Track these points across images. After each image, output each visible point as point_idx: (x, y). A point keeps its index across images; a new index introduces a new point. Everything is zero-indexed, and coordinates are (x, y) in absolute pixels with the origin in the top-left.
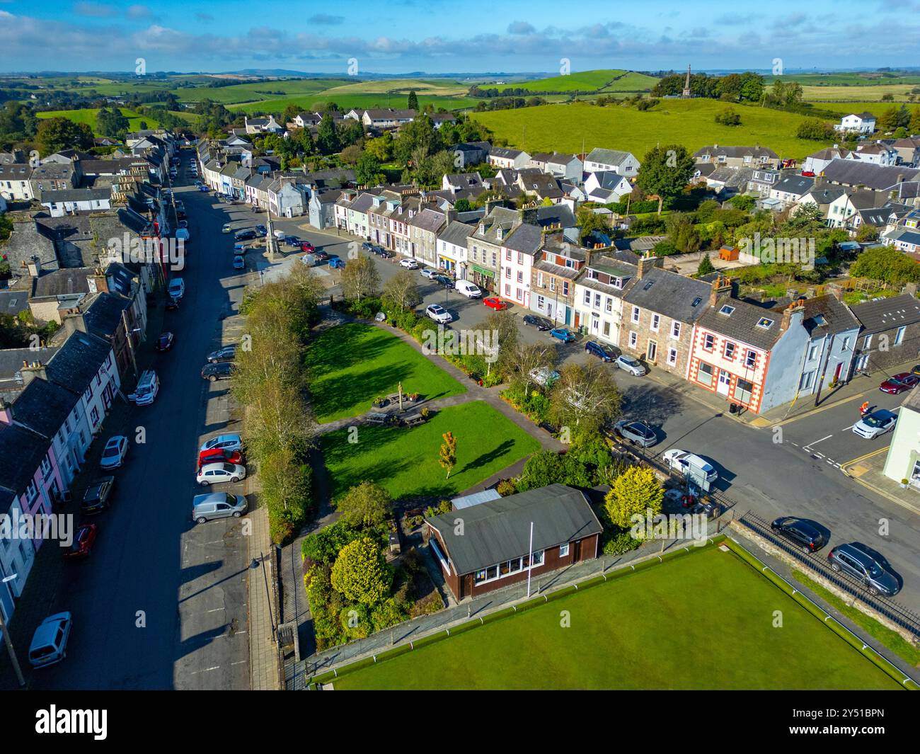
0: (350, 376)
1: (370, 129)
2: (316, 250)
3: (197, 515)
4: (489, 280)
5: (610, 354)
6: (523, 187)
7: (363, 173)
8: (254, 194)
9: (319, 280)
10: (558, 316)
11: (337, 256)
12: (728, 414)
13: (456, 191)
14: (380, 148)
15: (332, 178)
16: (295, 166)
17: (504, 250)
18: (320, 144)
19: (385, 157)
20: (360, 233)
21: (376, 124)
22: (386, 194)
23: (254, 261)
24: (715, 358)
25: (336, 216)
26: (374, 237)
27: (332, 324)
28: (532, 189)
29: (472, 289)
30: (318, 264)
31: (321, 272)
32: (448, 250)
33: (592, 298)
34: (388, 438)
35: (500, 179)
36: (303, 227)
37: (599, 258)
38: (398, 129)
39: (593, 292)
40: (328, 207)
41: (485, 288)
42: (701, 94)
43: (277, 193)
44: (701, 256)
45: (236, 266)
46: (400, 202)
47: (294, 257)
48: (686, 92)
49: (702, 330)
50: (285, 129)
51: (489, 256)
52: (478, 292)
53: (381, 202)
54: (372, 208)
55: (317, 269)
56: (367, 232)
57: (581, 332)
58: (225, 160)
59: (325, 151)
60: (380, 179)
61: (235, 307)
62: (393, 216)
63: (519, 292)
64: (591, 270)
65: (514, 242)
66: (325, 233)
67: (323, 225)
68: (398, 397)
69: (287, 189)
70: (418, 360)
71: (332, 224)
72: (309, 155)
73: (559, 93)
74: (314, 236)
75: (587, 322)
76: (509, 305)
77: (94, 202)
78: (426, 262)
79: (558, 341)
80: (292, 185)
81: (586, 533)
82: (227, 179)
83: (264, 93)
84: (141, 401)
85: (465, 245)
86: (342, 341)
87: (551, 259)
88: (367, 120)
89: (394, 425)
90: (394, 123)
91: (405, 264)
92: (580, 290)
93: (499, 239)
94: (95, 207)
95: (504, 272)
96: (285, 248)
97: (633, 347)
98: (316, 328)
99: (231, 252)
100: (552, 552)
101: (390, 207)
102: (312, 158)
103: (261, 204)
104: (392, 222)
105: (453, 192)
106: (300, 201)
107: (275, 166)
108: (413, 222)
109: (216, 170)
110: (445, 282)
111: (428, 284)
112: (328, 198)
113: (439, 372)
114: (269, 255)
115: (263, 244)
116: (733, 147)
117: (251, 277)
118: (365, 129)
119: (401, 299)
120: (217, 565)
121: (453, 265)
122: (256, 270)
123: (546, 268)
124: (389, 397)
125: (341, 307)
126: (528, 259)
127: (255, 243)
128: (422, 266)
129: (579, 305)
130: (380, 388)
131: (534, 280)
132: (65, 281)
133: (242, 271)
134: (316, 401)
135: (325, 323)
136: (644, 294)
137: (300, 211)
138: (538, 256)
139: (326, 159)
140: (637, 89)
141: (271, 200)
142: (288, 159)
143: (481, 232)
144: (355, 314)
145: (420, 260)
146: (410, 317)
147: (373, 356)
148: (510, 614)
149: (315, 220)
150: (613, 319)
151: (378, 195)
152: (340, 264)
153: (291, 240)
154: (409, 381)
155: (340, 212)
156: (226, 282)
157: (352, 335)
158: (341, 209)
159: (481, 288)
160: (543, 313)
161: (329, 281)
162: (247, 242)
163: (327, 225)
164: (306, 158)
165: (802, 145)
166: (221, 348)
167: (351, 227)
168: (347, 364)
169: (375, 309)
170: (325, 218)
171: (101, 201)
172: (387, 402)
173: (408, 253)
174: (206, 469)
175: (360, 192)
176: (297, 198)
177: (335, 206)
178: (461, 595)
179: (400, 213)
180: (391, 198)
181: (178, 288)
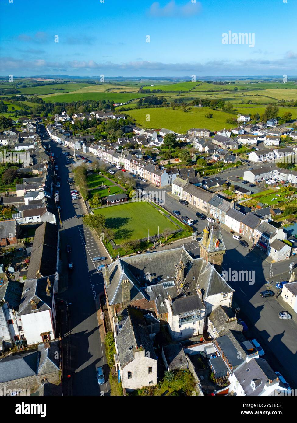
0: (94, 183)
1: (98, 119)
2: (86, 159)
3: (73, 199)
4: (123, 166)
5: (140, 178)
6: (138, 142)
7: (96, 136)
8: (67, 143)
9: (87, 166)
10: (135, 173)
11: (90, 160)
12: (156, 187)
13: (120, 143)
14: (101, 128)
15: (88, 138)
16: (77, 133)
17: (125, 159)
18: (84, 126)
19: (103, 130)
20: (96, 154)
21: (100, 117)
22: (102, 145)
23: (71, 161)
24: (155, 178)
25: (90, 150)
26: (99, 155)
27: (90, 174)
28: (140, 142)
29: (119, 167)
30: (86, 162)
31: (88, 164)
32: (115, 159)
33: (140, 169)
34: (101, 190)
35: (133, 139)
36: (81, 153)
37: (141, 161)
38: (107, 119)
39: (140, 168)
40: (88, 148)
41: (122, 167)
42: (206, 105)
43: (74, 144)
44: (168, 161)
45: (68, 163)
46: (105, 147)
47: (81, 161)
48: (200, 105)
49: (154, 174)
50: (72, 119)
51: (123, 161)
52: (121, 168)
53: (100, 147)
54: (98, 149)
55: (86, 163)
56: (97, 154)
57: (139, 175)
58: (58, 133)
59: (85, 128)
60: (101, 138)
61: (70, 171)
62: (103, 151)
63: (128, 168)
64: (140, 164)
65: (127, 158)
66: (87, 154)
67: (86, 152)
68: (102, 185)
69: (77, 143)
70: (106, 180)
71: (89, 152)
72: (80, 129)
73: (174, 92)
74: (85, 155)
75: (139, 173)
76: (127, 170)
77: (28, 146)
78: (110, 161)
79: (133, 177)
80: (78, 141)
81: (125, 197)
82: (59, 138)
83: (55, 89)
84: (58, 186)
85: (118, 158)
86: (92, 177)
87: (133, 161)
88: (97, 116)
89: (102, 189)
90: (106, 117)
91: (106, 162)
92: (138, 167)
93: (125, 157)
94: (28, 148)
95: (125, 164)
96: (78, 158)
97: (146, 178)
98: (87, 175)
99: (66, 160)
100: (121, 199)
101: (103, 149)
102: (81, 130)
103: (69, 146)
104: (103, 152)
105: (119, 143)
106: (80, 146)
107: (71, 134)
108: (108, 153)
109: (56, 136)
110: (114, 166)
111: (110, 166)
112: (88, 146)
113: (110, 182)
114: (75, 160)
115: (73, 157)
116: (198, 129)
117: (71, 165)
118: (97, 120)
119: (104, 169)
120: (77, 203)
121: (116, 162)
122: (72, 163)
123: (132, 163)
124: (101, 185)
125: (92, 171)
126: (130, 161)
127: (70, 157)
128: (110, 162)
129: (138, 171)
130: (100, 184)
131: (131, 166)
132: (38, 166)
133: (69, 164)
134: (90, 186)
135: (89, 174)
136: (147, 168)
137: (80, 148)
138: (131, 161)
139: (85, 131)
140: (205, 90)
141: (72, 145)
142: (74, 131)
143: (121, 155)
144: (95, 172)
145: (109, 161)
146: (106, 173)
147: (98, 179)
148: (115, 206)
149: (84, 151)
150: (143, 173)
151: (100, 145)
152: (91, 162)
153: (79, 156)
154: (105, 183)
155: (90, 149)
156: (67, 166)
157: (94, 176)
158: (91, 148)
159: (121, 167)
160: (133, 172)
161: (89, 166)
162: (68, 157)
163: (87, 152)
164: (79, 131)
165: (227, 125)
166: (69, 178)
167: (93, 153)
168: (94, 181)
169: (99, 171)
170: (87, 150)
171: (29, 146)
172: (101, 186)
173: (107, 159)
174: (73, 194)
175: (96, 144)
176: (79, 145)
177: (89, 147)
178: (109, 204)
179: (105, 150)
180: (103, 146)
181: (57, 168)
